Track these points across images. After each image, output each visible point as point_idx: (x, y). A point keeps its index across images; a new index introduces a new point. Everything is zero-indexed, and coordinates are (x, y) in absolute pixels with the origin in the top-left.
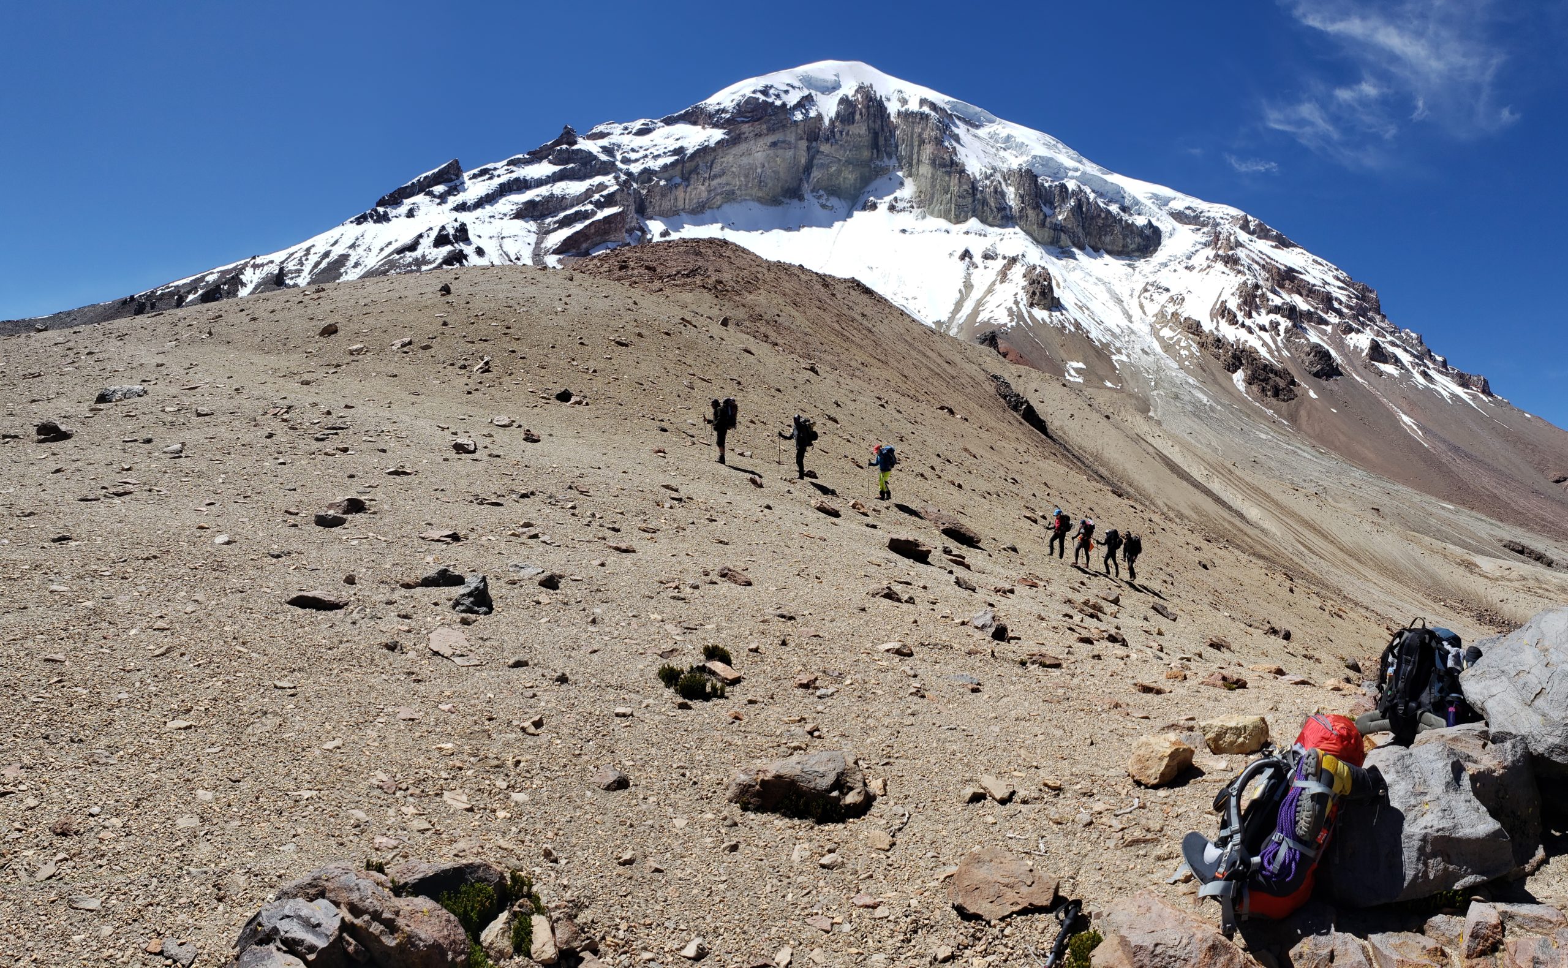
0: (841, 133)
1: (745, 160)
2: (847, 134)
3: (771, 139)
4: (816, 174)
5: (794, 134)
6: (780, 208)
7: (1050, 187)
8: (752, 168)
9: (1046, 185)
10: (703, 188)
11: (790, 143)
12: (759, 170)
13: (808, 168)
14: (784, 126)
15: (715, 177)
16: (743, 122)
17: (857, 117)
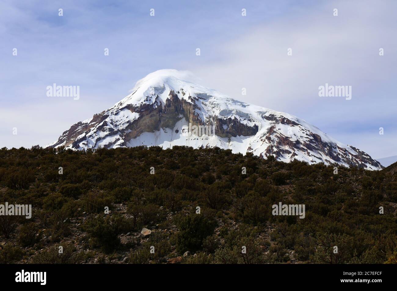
0: (168, 110)
1: (144, 122)
2: (169, 110)
3: (150, 115)
4: (162, 123)
5: (155, 112)
6: (154, 133)
7: (226, 119)
8: (146, 123)
9: (225, 119)
10: (135, 132)
11: (154, 115)
12: (148, 124)
13: (160, 121)
14: (153, 110)
15: (138, 128)
16: (143, 111)
17: (171, 105)
